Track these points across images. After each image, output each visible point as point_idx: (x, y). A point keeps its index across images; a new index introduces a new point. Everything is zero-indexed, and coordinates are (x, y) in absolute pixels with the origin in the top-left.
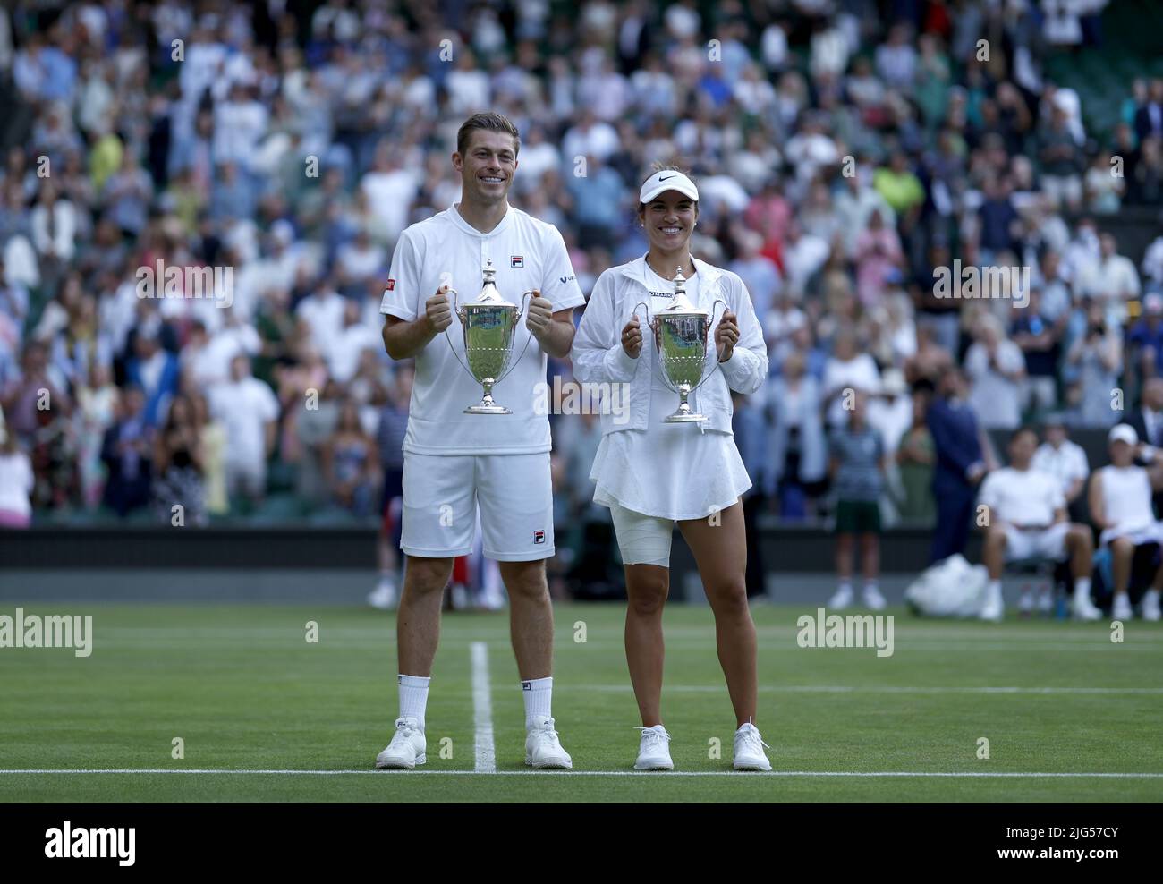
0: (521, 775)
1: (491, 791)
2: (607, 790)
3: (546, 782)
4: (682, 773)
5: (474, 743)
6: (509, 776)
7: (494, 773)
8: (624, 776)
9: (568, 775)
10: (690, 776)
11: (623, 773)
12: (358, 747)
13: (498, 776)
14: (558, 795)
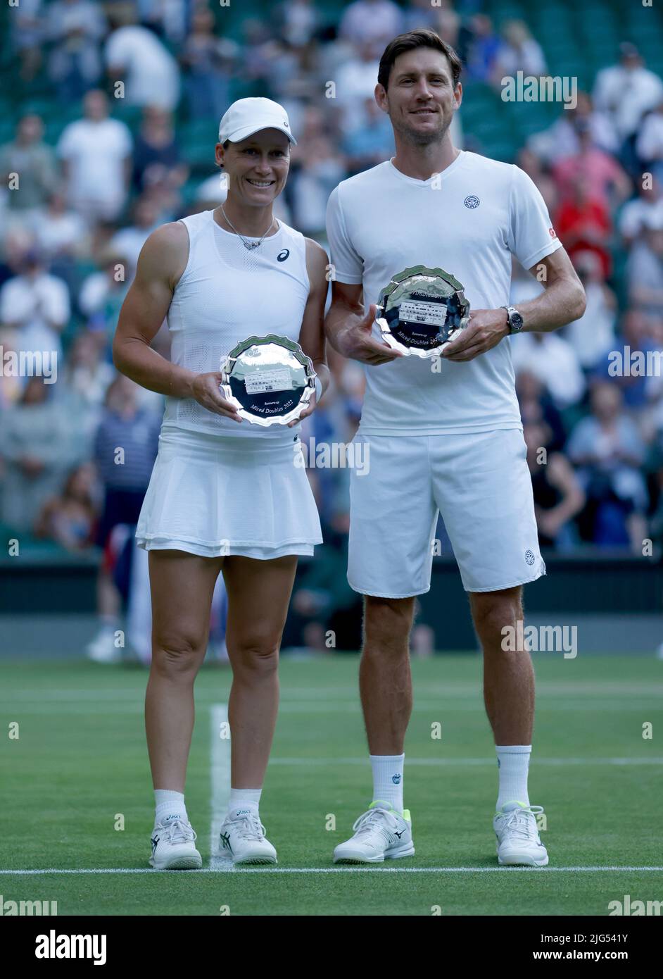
0: (267, 873)
1: (229, 894)
2: (372, 891)
3: (297, 881)
4: (466, 870)
5: (210, 833)
6: (251, 874)
7: (234, 870)
8: (394, 874)
9: (324, 872)
10: (476, 873)
11: (393, 870)
12: (67, 840)
13: (238, 874)
14: (312, 898)
